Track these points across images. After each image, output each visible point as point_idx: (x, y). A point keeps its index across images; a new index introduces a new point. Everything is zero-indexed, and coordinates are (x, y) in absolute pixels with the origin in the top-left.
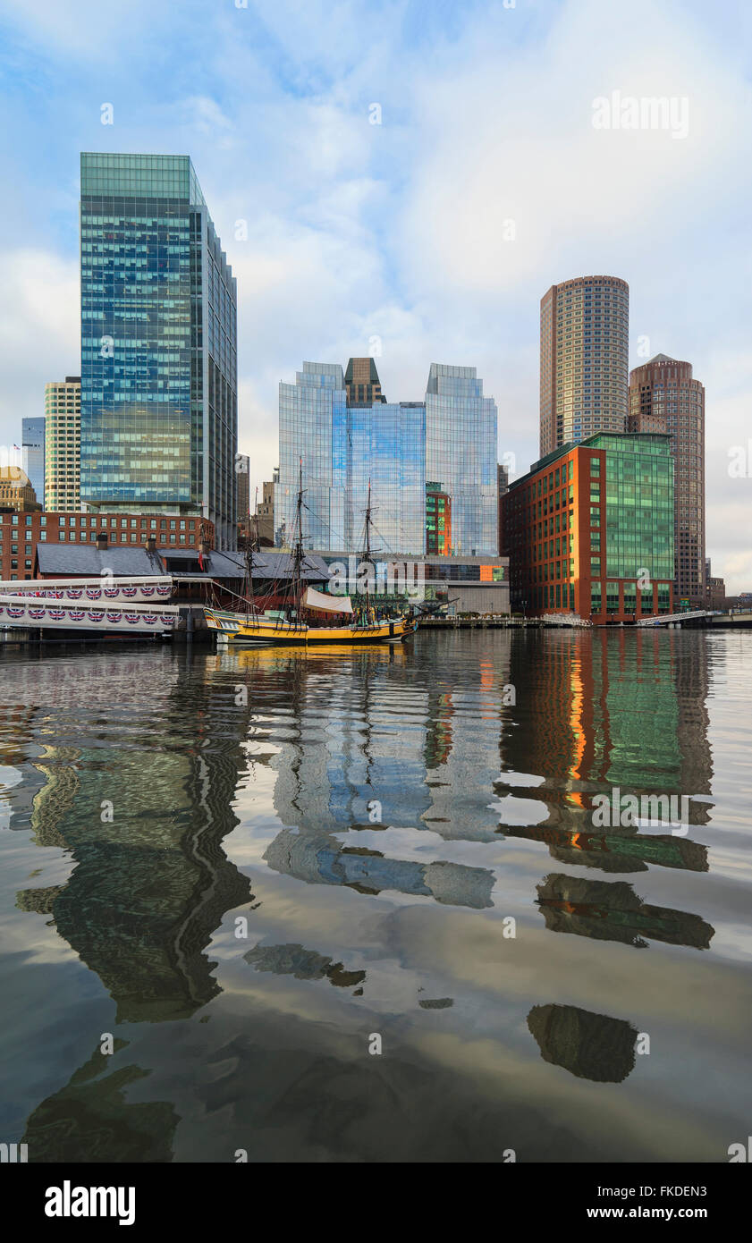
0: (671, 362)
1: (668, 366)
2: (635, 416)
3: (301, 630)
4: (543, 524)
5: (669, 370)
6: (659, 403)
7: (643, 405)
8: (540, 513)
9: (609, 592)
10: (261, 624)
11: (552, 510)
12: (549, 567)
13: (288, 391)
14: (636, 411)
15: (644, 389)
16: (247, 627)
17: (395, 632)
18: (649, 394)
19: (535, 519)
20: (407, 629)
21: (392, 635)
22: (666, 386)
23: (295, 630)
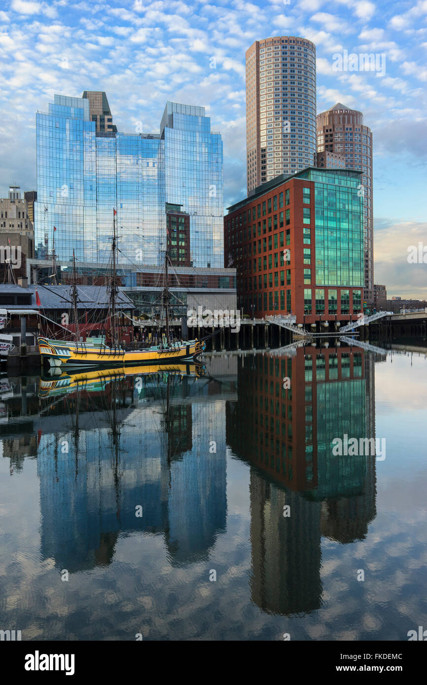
0: (347, 110)
1: (345, 114)
2: (321, 153)
3: (120, 354)
4: (263, 242)
5: (346, 117)
6: (339, 143)
7: (327, 144)
8: (259, 231)
9: (317, 297)
10: (89, 350)
11: (270, 229)
12: (268, 277)
13: (44, 121)
14: (321, 149)
15: (327, 131)
16: (77, 353)
17: (191, 352)
18: (331, 135)
19: (255, 237)
20: (198, 349)
21: (188, 355)
22: (344, 129)
23: (115, 354)
